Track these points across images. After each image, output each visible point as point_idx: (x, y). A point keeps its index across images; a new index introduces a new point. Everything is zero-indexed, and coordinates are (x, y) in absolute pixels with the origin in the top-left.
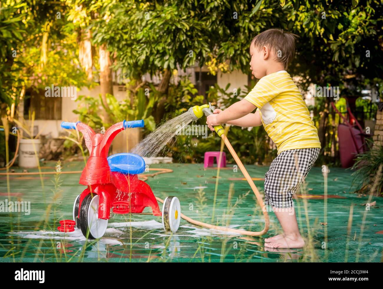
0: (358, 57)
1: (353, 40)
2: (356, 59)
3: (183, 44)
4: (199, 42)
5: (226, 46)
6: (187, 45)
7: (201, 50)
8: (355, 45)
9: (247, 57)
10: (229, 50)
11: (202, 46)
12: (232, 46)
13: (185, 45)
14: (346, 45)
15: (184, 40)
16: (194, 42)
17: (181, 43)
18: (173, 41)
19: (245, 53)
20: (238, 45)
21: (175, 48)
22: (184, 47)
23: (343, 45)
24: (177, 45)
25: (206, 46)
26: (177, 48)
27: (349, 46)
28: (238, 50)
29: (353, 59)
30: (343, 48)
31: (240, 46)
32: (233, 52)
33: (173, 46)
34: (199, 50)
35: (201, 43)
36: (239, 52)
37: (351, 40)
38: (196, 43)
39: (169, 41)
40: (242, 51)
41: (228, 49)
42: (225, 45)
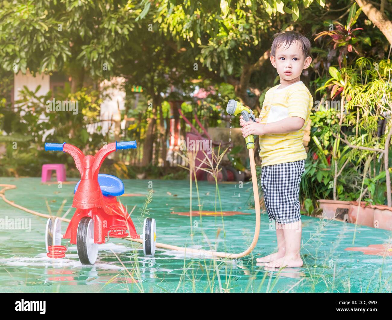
0: (230, 63)
1: (226, 45)
2: (229, 65)
3: (41, 46)
4: (58, 44)
5: (89, 50)
6: (46, 48)
7: (61, 53)
8: (229, 50)
9: (112, 62)
10: (92, 54)
11: (62, 49)
12: (94, 49)
13: (44, 48)
14: (219, 50)
15: (42, 43)
16: (52, 44)
17: (39, 45)
18: (30, 42)
19: (109, 57)
20: (102, 48)
21: (32, 51)
22: (42, 49)
23: (215, 50)
24: (35, 47)
25: (67, 49)
26: (34, 51)
27: (222, 51)
28: (102, 54)
29: (225, 66)
30: (215, 54)
31: (104, 50)
32: (97, 56)
33: (29, 49)
34: (59, 54)
35: (60, 46)
36: (102, 56)
37: (224, 45)
38: (55, 45)
39: (26, 42)
40: (105, 55)
41: (91, 52)
42: (87, 48)
